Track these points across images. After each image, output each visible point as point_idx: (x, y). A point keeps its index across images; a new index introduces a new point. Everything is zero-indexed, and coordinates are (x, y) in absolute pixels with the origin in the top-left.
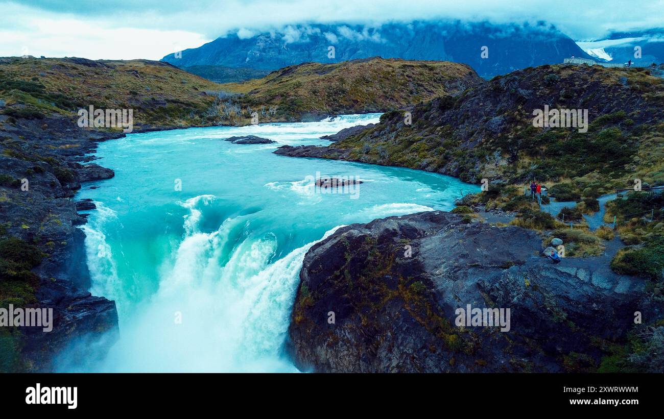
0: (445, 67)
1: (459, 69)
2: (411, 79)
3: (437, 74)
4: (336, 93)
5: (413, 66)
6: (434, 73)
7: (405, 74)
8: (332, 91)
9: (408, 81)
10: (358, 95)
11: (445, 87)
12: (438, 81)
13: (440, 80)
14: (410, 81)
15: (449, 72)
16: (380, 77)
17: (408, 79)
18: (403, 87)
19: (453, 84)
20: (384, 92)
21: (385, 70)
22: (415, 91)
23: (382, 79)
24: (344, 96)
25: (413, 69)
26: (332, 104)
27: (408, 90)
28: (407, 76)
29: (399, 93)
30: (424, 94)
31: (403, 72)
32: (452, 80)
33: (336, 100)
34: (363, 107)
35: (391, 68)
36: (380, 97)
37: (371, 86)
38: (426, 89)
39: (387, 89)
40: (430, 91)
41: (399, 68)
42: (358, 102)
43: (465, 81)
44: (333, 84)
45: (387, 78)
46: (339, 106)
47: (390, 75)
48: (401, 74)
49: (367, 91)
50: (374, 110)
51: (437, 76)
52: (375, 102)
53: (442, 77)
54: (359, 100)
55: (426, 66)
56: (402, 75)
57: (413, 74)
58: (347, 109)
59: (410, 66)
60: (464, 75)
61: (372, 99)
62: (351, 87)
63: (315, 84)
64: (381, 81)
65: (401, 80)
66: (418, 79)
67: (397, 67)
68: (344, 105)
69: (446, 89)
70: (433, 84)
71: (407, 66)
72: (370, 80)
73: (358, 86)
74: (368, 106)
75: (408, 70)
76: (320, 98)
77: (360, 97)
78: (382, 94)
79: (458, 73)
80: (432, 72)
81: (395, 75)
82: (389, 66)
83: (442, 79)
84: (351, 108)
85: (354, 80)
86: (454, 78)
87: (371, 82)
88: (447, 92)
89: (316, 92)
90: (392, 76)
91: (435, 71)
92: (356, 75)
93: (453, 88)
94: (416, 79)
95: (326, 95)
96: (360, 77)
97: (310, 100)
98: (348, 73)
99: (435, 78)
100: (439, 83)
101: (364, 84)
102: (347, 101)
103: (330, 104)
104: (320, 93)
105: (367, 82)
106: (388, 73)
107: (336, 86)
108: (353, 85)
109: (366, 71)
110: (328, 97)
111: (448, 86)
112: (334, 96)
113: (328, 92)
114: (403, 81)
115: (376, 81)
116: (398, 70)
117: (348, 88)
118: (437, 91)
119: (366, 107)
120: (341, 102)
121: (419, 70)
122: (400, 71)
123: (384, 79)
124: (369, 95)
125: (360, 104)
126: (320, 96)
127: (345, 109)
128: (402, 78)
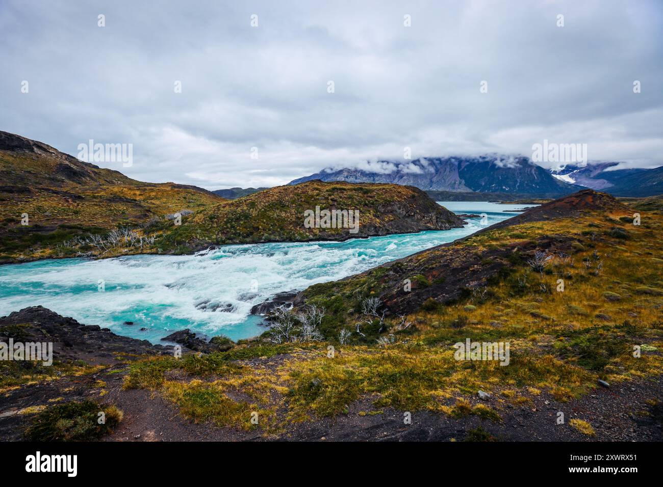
0: (384, 191)
1: (400, 192)
3: (371, 197)
4: (238, 219)
5: (344, 189)
6: (368, 197)
7: (330, 198)
8: (233, 217)
9: (331, 205)
10: (263, 222)
11: (377, 211)
12: (369, 205)
13: (373, 204)
14: (334, 205)
15: (387, 195)
16: (301, 201)
19: (390, 208)
20: (298, 218)
21: (310, 193)
24: (245, 223)
25: (342, 192)
28: (331, 200)
31: (330, 195)
32: (387, 203)
33: (234, 227)
36: (291, 224)
42: (259, 229)
43: (405, 205)
44: (239, 208)
45: (308, 203)
46: (235, 234)
47: (313, 199)
49: (278, 216)
50: (277, 238)
51: (371, 199)
52: (282, 229)
53: (377, 201)
54: (260, 227)
55: (361, 189)
56: (327, 199)
57: (341, 197)
58: (243, 237)
59: (341, 189)
60: (405, 199)
61: (279, 225)
62: (258, 212)
63: (219, 209)
64: (300, 205)
65: (323, 204)
66: (344, 203)
67: (325, 190)
68: (241, 233)
69: (378, 213)
70: (362, 209)
71: (337, 189)
72: (287, 205)
73: (268, 211)
74: (270, 234)
75: (336, 193)
76: (215, 225)
77: (264, 223)
78: (294, 220)
79: (397, 196)
80: (365, 195)
81: (318, 199)
82: (317, 189)
83: (375, 203)
84: (248, 236)
85: (267, 204)
86: (390, 202)
87: (288, 206)
88: (378, 217)
89: (214, 218)
90: (315, 200)
91: (369, 194)
92: (273, 199)
93: (388, 212)
94: (341, 203)
95: (225, 222)
96: (277, 201)
97: (200, 227)
98: (264, 197)
99: (367, 202)
100: (371, 207)
101: (278, 209)
102: (246, 227)
103: (225, 232)
104: (218, 220)
105: (283, 207)
106: (312, 196)
107: (241, 211)
108: (263, 210)
109: (287, 195)
110: (226, 223)
111: (382, 210)
112: (233, 223)
113: (229, 218)
114: (325, 205)
115: (294, 205)
116: (324, 193)
117: (254, 213)
118: (363, 216)
119: (267, 235)
120: (239, 229)
121: (350, 193)
122: (326, 194)
123: (304, 203)
124: (278, 221)
125: (260, 232)
126: (216, 222)
127: (241, 237)
128: (324, 202)
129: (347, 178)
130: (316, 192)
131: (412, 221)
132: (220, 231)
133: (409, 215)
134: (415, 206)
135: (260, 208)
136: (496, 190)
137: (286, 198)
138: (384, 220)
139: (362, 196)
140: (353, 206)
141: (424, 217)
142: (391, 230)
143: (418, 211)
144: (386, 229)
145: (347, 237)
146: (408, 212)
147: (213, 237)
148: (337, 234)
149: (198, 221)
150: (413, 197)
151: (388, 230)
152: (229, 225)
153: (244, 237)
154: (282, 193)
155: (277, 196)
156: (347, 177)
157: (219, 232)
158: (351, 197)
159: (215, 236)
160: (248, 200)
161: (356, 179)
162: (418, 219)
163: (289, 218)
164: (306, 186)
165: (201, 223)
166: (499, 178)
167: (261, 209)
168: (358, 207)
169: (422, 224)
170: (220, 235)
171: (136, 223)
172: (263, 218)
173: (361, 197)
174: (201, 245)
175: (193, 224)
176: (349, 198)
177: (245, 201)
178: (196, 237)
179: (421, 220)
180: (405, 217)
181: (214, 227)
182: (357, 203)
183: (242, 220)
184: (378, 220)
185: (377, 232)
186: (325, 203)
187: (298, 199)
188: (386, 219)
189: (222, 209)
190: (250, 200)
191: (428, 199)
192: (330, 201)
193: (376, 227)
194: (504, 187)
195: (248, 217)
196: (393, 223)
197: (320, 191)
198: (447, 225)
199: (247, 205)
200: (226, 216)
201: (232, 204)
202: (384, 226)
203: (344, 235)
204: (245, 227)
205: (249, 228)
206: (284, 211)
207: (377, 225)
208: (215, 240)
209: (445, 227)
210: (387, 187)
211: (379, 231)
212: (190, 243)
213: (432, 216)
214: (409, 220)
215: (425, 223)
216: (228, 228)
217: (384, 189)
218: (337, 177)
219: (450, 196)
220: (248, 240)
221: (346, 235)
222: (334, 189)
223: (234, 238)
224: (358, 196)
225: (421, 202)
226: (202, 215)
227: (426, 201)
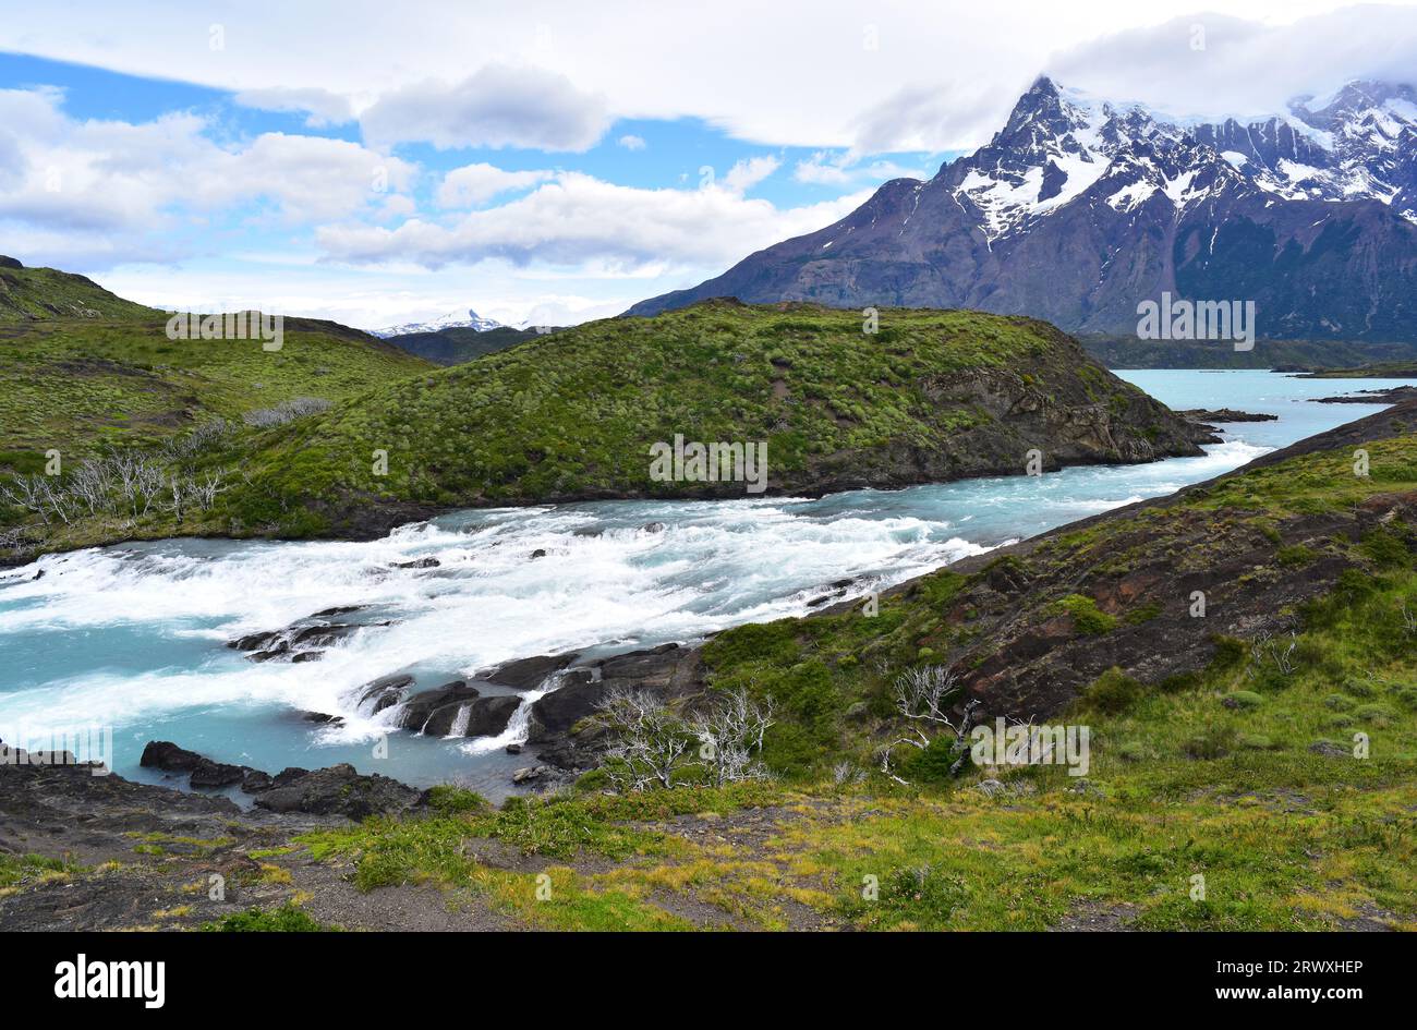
0: (942, 332)
1: (994, 338)
2: (787, 373)
3: (900, 353)
4: (476, 426)
5: (815, 329)
6: (890, 351)
7: (767, 355)
8: (462, 417)
9: (773, 380)
10: (556, 432)
11: (919, 398)
13: (905, 374)
14: (781, 378)
15: (954, 345)
16: (676, 366)
17: (773, 370)
18: (745, 401)
19: (960, 388)
21: (705, 340)
22: (788, 415)
23: (679, 373)
24: (499, 435)
25: (808, 338)
26: (446, 464)
27: (759, 412)
28: (774, 361)
29: (722, 423)
30: (821, 426)
31: (767, 347)
32: (954, 374)
33: (464, 450)
34: (558, 474)
35: (728, 336)
37: (626, 398)
38: (832, 408)
39: (680, 409)
40: (845, 417)
41: (760, 334)
42: (544, 455)
43: (1008, 379)
44: (480, 390)
45: (700, 371)
47: (714, 360)
48: (756, 355)
49: (603, 414)
51: (899, 359)
53: (917, 364)
54: (548, 449)
57: (803, 354)
58: (494, 482)
59: (800, 328)
60: (1008, 358)
61: (610, 443)
62: (541, 402)
63: (416, 396)
64: (673, 379)
65: (749, 374)
66: (814, 372)
67: (753, 332)
68: (489, 467)
69: (924, 405)
70: (870, 392)
71: (791, 327)
72: (632, 377)
73: (572, 399)
74: (579, 472)
75: (788, 341)
76: (406, 444)
77: (561, 436)
78: (653, 426)
79: (986, 350)
80: (882, 347)
81: (731, 360)
82: (727, 329)
83: (913, 371)
84: (510, 477)
85: (568, 376)
86: (960, 367)
87: (634, 383)
88: (923, 416)
89: (401, 421)
90: (722, 360)
91: (894, 345)
92: (587, 359)
93: (954, 402)
94: (805, 372)
95: (435, 433)
96: (600, 365)
97: (357, 451)
98: (559, 353)
99: (887, 369)
100: (899, 385)
101: (604, 391)
102: (503, 451)
103: (438, 466)
104: (413, 426)
105: (620, 385)
106: (713, 351)
107: (486, 399)
108: (555, 395)
109: (630, 346)
110: (440, 437)
111: (937, 394)
112: (463, 436)
113: (448, 422)
114: (752, 378)
115: (654, 379)
116: (752, 342)
117: (528, 404)
118: (876, 414)
119: (569, 474)
120: (482, 457)
121: (830, 340)
122: (755, 344)
123: (686, 371)
124: (603, 428)
125: (549, 466)
126: (408, 434)
127: (488, 483)
128: (750, 368)
129: (813, 294)
130: (722, 338)
131: (1032, 431)
132: (423, 461)
133: (1023, 412)
134: (1041, 382)
135: (547, 389)
136: (1296, 334)
137: (630, 356)
138: (942, 427)
139: (871, 348)
140: (842, 382)
141: (1070, 416)
142: (963, 460)
143: (1051, 398)
144: (949, 456)
145: (825, 481)
146: (1019, 401)
147: (399, 481)
148: (792, 472)
149: (353, 430)
150: (1035, 353)
151: (955, 460)
152: (449, 444)
153: (499, 482)
154: (615, 340)
155: (601, 351)
156: (812, 291)
157: (417, 466)
158: (836, 355)
159: (406, 478)
160: (506, 363)
161: (841, 296)
162: (1050, 423)
163: (638, 420)
164: (692, 317)
165: (359, 438)
166: (1310, 292)
167: (550, 394)
168: (860, 385)
169: (1064, 438)
170: (422, 474)
171: (155, 439)
172: (556, 422)
173: (867, 353)
174: (365, 507)
175: (336, 439)
176: (831, 356)
177: (498, 367)
178: (347, 480)
179: (1061, 426)
180: (1008, 417)
181: (404, 451)
182: (853, 371)
183: (489, 427)
184: (921, 426)
185: (918, 463)
186: (755, 372)
187: (667, 359)
188: (950, 424)
189: (425, 392)
190: (515, 365)
191: (1083, 359)
192: (769, 366)
193: (917, 449)
194: (1325, 323)
195: (508, 418)
196: (969, 436)
197: (736, 334)
198: (1145, 443)
199: (504, 379)
200: (437, 415)
201: (457, 377)
202: (944, 446)
203: (816, 475)
204: (499, 450)
205: (514, 453)
206: (622, 399)
207: (921, 444)
208: (407, 492)
209: (1140, 451)
210: (947, 320)
211: (926, 460)
212: (327, 502)
213: (1095, 414)
214: (1022, 427)
215: (1075, 438)
216: (445, 451)
217: (941, 326)
218: (781, 292)
219: (1145, 352)
220: (509, 489)
221: (822, 476)
222: (779, 328)
223: (467, 485)
224: (858, 349)
225: (1061, 368)
226: (362, 411)
227: (1078, 366)
